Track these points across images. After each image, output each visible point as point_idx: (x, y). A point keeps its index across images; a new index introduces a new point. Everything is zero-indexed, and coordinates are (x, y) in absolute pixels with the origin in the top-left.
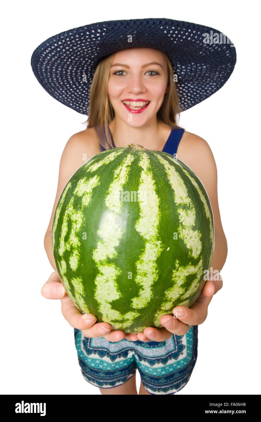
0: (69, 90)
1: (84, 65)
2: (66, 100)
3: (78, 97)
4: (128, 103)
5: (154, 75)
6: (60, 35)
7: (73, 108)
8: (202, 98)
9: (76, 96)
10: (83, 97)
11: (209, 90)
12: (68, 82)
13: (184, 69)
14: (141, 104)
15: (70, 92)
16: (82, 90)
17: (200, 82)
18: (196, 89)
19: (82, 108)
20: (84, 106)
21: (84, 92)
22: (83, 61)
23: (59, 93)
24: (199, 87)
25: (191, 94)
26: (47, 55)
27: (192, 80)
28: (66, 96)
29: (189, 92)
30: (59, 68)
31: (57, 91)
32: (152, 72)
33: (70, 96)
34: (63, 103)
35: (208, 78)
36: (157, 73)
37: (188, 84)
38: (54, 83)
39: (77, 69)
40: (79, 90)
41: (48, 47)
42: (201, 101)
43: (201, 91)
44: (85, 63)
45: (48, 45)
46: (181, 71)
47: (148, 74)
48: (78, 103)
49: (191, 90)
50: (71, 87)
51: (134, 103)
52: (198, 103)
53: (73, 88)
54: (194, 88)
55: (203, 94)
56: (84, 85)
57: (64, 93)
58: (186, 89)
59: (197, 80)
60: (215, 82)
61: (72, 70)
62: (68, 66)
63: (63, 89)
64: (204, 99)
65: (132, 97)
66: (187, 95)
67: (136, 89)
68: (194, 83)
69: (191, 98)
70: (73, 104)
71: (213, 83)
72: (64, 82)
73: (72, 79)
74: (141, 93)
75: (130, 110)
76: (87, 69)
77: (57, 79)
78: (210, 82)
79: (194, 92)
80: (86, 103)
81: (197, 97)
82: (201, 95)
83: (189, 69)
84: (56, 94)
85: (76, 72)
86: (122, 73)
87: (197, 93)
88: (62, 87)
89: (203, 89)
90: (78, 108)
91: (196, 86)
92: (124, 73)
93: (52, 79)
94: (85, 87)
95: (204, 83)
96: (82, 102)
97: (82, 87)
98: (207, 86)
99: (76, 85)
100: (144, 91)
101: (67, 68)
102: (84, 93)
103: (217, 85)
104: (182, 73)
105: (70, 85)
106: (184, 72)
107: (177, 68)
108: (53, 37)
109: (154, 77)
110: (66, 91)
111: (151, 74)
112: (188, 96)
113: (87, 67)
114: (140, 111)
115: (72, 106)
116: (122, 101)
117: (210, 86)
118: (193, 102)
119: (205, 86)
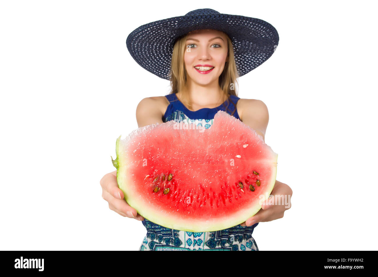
0: (154, 60)
1: (165, 42)
2: (151, 68)
3: (161, 66)
4: (198, 68)
5: (217, 47)
6: (149, 24)
7: (156, 74)
8: (256, 65)
9: (159, 64)
10: (164, 65)
11: (261, 59)
12: (153, 54)
13: (240, 44)
14: (208, 68)
15: (155, 61)
16: (163, 60)
17: (253, 53)
18: (250, 58)
19: (163, 74)
20: (164, 72)
21: (165, 61)
22: (165, 39)
23: (146, 63)
24: (253, 57)
25: (247, 62)
26: (139, 37)
27: (247, 52)
28: (151, 65)
29: (245, 60)
30: (147, 44)
31: (145, 62)
32: (215, 45)
33: (155, 64)
34: (149, 70)
35: (258, 50)
36: (220, 46)
37: (244, 54)
38: (143, 55)
39: (160, 44)
40: (161, 60)
41: (140, 32)
42: (255, 67)
43: (254, 60)
44: (166, 41)
45: (140, 30)
46: (238, 45)
47: (213, 46)
48: (160, 70)
49: (247, 59)
50: (156, 58)
51: (203, 67)
52: (253, 69)
53: (157, 59)
54: (249, 57)
55: (256, 62)
56: (165, 56)
57: (150, 63)
58: (243, 59)
59: (250, 51)
60: (264, 52)
61: (157, 45)
62: (154, 43)
63: (149, 60)
64: (258, 66)
65: (201, 63)
66: (243, 62)
67: (204, 57)
68: (248, 54)
69: (248, 65)
70: (157, 71)
71: (263, 54)
72: (150, 55)
73: (156, 52)
74: (208, 60)
75: (200, 72)
76: (168, 45)
77: (145, 52)
78: (261, 52)
79: (249, 60)
80: (167, 70)
81: (252, 64)
82: (254, 63)
83: (243, 44)
84: (143, 64)
85: (159, 47)
86: (193, 46)
87: (252, 61)
88: (149, 58)
89: (256, 58)
90: (160, 74)
91: (250, 56)
92: (195, 46)
93: (142, 52)
94: (165, 58)
95: (256, 53)
96: (163, 69)
97: (164, 58)
98: (259, 55)
99: (159, 56)
100: (210, 58)
101: (153, 44)
102: (165, 63)
103: (266, 55)
104: (239, 47)
105: (154, 56)
106: (240, 46)
107: (235, 43)
108: (144, 25)
109: (217, 49)
110: (151, 61)
111: (215, 46)
112: (245, 64)
113: (168, 43)
114: (207, 72)
115: (156, 72)
116: (194, 67)
117: (261, 56)
118: (249, 68)
119: (257, 56)
